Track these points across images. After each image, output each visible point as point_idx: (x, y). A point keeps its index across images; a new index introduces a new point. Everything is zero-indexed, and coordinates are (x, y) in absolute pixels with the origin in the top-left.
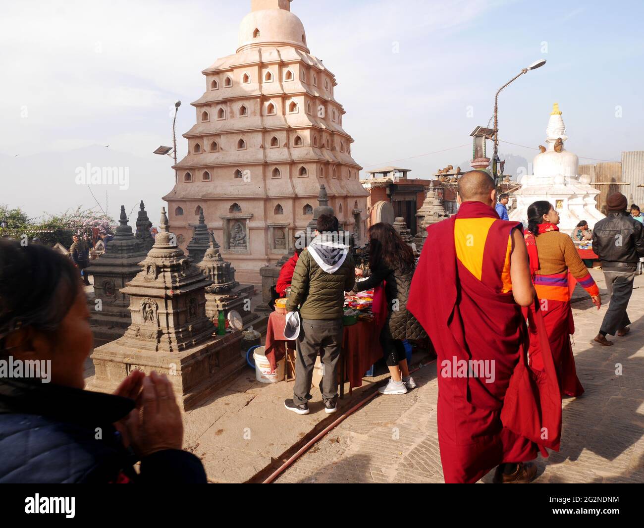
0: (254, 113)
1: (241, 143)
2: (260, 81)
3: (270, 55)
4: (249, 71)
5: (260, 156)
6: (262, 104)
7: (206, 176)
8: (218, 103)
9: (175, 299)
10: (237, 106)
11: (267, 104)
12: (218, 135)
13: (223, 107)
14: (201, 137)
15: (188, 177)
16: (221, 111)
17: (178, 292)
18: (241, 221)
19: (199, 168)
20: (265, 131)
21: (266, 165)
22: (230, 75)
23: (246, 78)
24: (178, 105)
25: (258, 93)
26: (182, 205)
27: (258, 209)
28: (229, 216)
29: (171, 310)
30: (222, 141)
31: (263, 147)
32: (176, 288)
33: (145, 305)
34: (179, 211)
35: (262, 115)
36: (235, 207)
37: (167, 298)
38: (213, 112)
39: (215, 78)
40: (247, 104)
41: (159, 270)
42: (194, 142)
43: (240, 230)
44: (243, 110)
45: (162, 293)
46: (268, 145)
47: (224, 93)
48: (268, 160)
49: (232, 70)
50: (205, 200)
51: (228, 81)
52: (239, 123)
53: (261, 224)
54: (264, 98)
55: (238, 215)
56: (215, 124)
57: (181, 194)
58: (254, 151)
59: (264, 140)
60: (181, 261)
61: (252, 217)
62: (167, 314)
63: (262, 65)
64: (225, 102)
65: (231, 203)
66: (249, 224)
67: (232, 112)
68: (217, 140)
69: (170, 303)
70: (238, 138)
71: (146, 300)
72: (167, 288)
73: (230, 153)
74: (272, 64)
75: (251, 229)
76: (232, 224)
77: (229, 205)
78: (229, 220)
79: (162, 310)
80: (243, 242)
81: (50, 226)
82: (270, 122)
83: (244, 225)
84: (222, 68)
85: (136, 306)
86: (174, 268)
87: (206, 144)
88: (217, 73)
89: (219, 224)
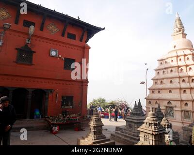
0: (176, 72)
1: (171, 82)
2: (177, 61)
3: (180, 53)
4: (173, 59)
5: (178, 86)
6: (178, 68)
7: (159, 92)
8: (163, 69)
9: (155, 135)
10: (169, 70)
11: (180, 69)
12: (163, 79)
13: (164, 70)
14: (157, 80)
15: (153, 92)
16: (164, 71)
17: (157, 133)
18: (172, 108)
19: (156, 89)
20: (180, 77)
21: (181, 89)
22: (166, 60)
23: (172, 61)
24: (147, 69)
25: (177, 65)
26: (151, 101)
27: (178, 104)
28: (167, 105)
29: (154, 139)
30: (164, 81)
31: (179, 83)
32: (155, 132)
33: (145, 135)
34: (150, 103)
35: (178, 72)
36: (169, 103)
37: (153, 134)
38: (161, 72)
39: (162, 62)
40: (172, 69)
41: (150, 124)
42: (155, 81)
43: (171, 111)
44: (171, 71)
45: (151, 132)
46: (181, 82)
47: (165, 66)
48: (181, 87)
49: (167, 59)
50: (158, 100)
51: (166, 62)
52: (170, 75)
53: (180, 109)
54: (179, 67)
55: (170, 105)
56: (162, 75)
57: (151, 97)
58: (176, 84)
59: (179, 80)
60: (157, 122)
61: (176, 107)
62: (152, 140)
63: (178, 56)
64: (165, 69)
65: (168, 101)
66: (175, 109)
67: (168, 72)
68: (162, 81)
69: (153, 136)
70: (170, 80)
71: (145, 134)
72: (153, 131)
73: (167, 85)
74: (181, 56)
75: (175, 111)
76: (168, 108)
77: (167, 102)
78: (167, 107)
79: (151, 138)
80: (172, 115)
81: (111, 103)
82: (181, 74)
83: (173, 109)
84: (164, 58)
85: (142, 135)
86: (155, 125)
87: (159, 82)
88: (162, 60)
89: (164, 108)
